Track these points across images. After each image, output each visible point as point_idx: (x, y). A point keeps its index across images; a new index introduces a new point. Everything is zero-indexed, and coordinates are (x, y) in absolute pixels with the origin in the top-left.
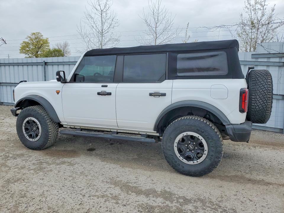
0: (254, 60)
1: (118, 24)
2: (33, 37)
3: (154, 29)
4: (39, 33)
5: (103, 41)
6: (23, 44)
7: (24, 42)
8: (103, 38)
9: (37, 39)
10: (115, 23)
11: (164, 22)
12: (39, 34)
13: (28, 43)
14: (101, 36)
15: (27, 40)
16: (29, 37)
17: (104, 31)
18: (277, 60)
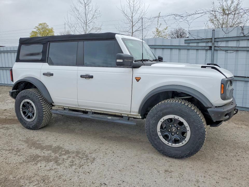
0: (186, 45)
1: (100, 15)
2: (40, 27)
3: (130, 18)
4: (45, 23)
5: (87, 30)
6: (32, 33)
7: (33, 32)
8: (87, 27)
9: (44, 29)
10: (97, 14)
11: (139, 12)
12: (45, 25)
13: (36, 32)
14: (85, 25)
15: (35, 30)
16: (37, 27)
17: (87, 21)
18: (204, 44)
